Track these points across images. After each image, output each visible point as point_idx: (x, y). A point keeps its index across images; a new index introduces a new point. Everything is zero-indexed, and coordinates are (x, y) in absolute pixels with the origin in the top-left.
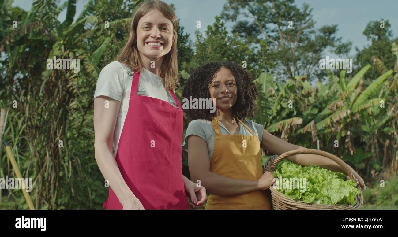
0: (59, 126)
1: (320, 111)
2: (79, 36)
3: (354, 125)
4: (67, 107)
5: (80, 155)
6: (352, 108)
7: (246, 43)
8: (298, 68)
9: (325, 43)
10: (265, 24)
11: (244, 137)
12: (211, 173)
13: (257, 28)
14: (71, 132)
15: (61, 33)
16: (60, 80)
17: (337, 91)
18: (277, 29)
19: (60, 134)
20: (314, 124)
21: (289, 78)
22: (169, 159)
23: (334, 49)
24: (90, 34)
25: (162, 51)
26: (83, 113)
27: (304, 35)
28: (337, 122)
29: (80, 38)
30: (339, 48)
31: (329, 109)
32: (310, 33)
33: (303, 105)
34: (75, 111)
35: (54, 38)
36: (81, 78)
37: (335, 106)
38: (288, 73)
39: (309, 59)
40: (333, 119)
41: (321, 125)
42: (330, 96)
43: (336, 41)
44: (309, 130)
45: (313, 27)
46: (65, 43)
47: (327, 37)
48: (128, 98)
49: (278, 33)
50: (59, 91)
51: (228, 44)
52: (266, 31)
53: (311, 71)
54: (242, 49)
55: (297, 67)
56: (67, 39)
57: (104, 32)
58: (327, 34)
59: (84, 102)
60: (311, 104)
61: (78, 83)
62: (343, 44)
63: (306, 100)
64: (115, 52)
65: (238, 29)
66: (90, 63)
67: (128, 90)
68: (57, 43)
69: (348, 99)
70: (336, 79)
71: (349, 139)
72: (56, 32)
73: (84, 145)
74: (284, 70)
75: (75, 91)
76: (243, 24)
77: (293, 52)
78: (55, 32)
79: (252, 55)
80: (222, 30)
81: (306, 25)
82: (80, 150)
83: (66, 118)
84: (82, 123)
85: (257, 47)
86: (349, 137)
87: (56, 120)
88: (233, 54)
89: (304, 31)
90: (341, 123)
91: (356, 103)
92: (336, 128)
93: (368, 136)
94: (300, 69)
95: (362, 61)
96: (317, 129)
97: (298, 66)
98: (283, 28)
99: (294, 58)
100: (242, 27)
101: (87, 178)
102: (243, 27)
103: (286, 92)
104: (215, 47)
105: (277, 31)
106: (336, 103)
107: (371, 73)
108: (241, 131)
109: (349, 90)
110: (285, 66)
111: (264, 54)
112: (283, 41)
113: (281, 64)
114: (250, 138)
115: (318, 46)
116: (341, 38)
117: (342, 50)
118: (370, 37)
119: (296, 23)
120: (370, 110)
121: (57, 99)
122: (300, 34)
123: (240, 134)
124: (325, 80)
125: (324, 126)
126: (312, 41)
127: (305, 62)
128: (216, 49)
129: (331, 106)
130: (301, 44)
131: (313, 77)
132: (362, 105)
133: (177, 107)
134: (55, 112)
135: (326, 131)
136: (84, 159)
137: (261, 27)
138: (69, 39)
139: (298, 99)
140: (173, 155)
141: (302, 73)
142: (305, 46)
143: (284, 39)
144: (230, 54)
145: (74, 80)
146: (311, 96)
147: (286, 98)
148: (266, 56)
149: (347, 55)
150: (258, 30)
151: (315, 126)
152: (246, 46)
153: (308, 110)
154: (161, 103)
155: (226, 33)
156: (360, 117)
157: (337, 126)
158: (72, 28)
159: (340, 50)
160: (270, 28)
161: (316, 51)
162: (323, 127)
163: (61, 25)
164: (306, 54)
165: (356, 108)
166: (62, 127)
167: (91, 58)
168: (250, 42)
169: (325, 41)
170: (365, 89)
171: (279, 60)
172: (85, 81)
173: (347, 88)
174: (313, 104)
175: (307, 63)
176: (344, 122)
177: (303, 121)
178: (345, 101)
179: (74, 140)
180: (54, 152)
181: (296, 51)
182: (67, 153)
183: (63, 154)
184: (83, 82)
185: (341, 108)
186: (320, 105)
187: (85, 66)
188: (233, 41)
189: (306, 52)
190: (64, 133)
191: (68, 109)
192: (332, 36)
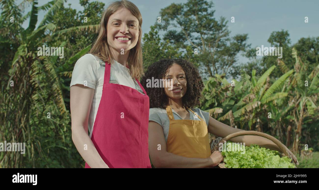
0: (24, 115)
1: (236, 103)
2: (40, 40)
3: (263, 114)
4: (30, 98)
5: (40, 139)
6: (262, 100)
7: (175, 48)
8: (217, 68)
9: (238, 48)
10: (190, 33)
11: (194, 121)
12: (167, 153)
13: (184, 36)
14: (33, 119)
15: (25, 38)
16: (25, 76)
17: (249, 87)
18: (200, 37)
19: (24, 121)
20: (232, 113)
21: (209, 76)
22: (138, 140)
23: (245, 53)
24: (49, 39)
25: (130, 45)
26: (44, 104)
27: (221, 42)
28: (250, 111)
29: (41, 42)
30: (249, 52)
31: (243, 101)
32: (226, 40)
33: (223, 98)
34: (37, 101)
35: (19, 42)
36: (42, 75)
37: (248, 99)
38: (208, 72)
39: (225, 61)
40: (247, 109)
41: (237, 114)
42: (244, 91)
43: (247, 47)
44: (227, 118)
45: (228, 35)
46: (28, 45)
47: (239, 44)
48: (102, 86)
49: (200, 40)
50: (23, 85)
51: (161, 48)
52: (191, 38)
53: (227, 71)
54: (172, 53)
55: (215, 68)
56: (30, 42)
57: (61, 37)
58: (240, 41)
59: (44, 95)
60: (229, 97)
61: (39, 79)
62: (252, 49)
63: (225, 93)
64: (69, 54)
65: (168, 37)
66: (49, 62)
67: (101, 78)
68: (22, 46)
69: (258, 93)
70: (248, 77)
71: (259, 126)
72: (21, 37)
73: (43, 130)
74: (205, 70)
75: (37, 85)
76: (172, 33)
77: (213, 55)
78: (19, 37)
79: (181, 57)
80: (156, 37)
81: (223, 34)
82: (41, 135)
83: (29, 108)
84: (42, 113)
85: (183, 52)
86: (259, 124)
87: (21, 110)
88: (165, 57)
89: (222, 38)
90: (253, 112)
91: (265, 96)
92: (249, 117)
93: (274, 123)
94: (219, 69)
95: (268, 63)
96: (234, 118)
97: (217, 66)
98: (204, 36)
99: (213, 60)
100: (171, 35)
101: (46, 158)
102: (173, 35)
103: (209, 87)
104: (150, 51)
105: (200, 39)
106: (249, 96)
107: (275, 72)
108: (191, 117)
109: (259, 85)
110: (206, 66)
111: (190, 57)
112: (205, 47)
113: (203, 65)
114: (199, 122)
115: (233, 51)
116: (250, 45)
117: (251, 54)
118: (274, 44)
119: (215, 33)
120: (275, 102)
121: (22, 92)
122: (218, 41)
123: (190, 119)
124: (238, 78)
125: (240, 114)
126: (228, 47)
127: (222, 64)
128: (152, 52)
129: (245, 98)
130: (219, 49)
131: (228, 75)
132: (270, 98)
133: (144, 94)
134: (20, 103)
135: (241, 119)
136: (44, 142)
137: (187, 35)
138: (31, 43)
139: (219, 93)
140: (142, 137)
141: (220, 72)
142: (222, 51)
143: (205, 45)
144: (163, 56)
145: (36, 76)
146: (229, 90)
147: (209, 92)
148: (192, 58)
149: (255, 58)
150: (184, 38)
151: (233, 115)
152: (175, 50)
153: (226, 102)
154: (130, 90)
155: (159, 39)
156: (267, 107)
157: (250, 115)
158: (34, 34)
159: (250, 54)
160: (194, 36)
161: (231, 55)
162: (238, 115)
163: (25, 31)
164: (223, 57)
165: (264, 100)
166: (26, 115)
167: (50, 59)
168: (178, 47)
169: (238, 47)
170: (271, 86)
171: (202, 62)
172: (45, 77)
173: (257, 84)
174: (230, 96)
175: (224, 64)
176: (255, 111)
177: (223, 111)
178: (256, 94)
179: (35, 126)
180: (19, 137)
181: (215, 54)
182: (29, 138)
183: (27, 138)
184: (43, 79)
185: (253, 100)
186: (236, 98)
187: (45, 65)
188: (165, 46)
189: (223, 56)
190: (27, 120)
191: (31, 100)
192: (244, 43)
